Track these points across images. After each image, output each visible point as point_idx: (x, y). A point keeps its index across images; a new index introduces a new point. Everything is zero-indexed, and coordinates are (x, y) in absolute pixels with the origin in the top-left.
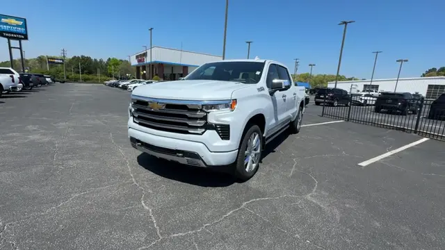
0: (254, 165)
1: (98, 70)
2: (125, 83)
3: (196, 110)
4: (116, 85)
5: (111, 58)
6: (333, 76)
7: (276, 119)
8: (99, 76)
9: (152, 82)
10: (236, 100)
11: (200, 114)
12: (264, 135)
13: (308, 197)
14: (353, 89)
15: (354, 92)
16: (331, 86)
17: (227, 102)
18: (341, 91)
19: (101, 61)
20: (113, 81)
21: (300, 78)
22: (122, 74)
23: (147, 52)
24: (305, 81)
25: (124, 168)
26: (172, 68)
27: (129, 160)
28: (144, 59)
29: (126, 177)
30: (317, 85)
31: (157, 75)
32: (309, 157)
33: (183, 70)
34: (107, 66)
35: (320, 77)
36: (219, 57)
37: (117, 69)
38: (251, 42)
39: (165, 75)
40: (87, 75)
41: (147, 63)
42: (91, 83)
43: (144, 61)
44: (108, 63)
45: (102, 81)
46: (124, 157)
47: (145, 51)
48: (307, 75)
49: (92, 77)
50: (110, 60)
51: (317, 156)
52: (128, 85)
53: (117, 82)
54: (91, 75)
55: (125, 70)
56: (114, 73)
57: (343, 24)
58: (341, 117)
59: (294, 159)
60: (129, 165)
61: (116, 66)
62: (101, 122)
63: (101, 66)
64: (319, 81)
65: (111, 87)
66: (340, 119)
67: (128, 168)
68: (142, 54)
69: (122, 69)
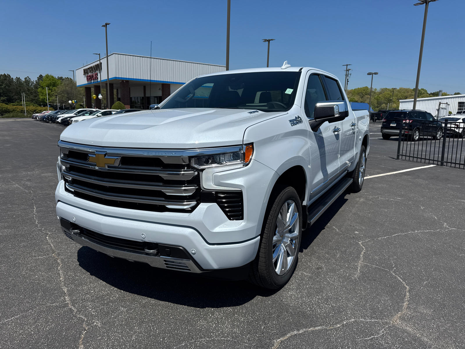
0: (290, 259)
1: (24, 95)
2: (66, 115)
3: (180, 167)
4: (52, 120)
5: (44, 75)
6: (407, 90)
7: (324, 171)
8: (24, 105)
9: (110, 113)
10: (252, 144)
11: (186, 173)
12: (305, 203)
13: (396, 320)
14: (441, 111)
15: (444, 114)
16: (406, 106)
17: (236, 149)
18: (425, 114)
19: (27, 81)
20: (48, 112)
21: (354, 96)
22: (62, 100)
23: (101, 63)
24: (361, 100)
25: (52, 275)
26: (145, 87)
27: (63, 258)
28: (96, 75)
29: (53, 294)
30: (382, 105)
31: (119, 101)
32: (386, 236)
33: (162, 90)
34: (38, 89)
35: (386, 92)
36: (220, 66)
37: (54, 93)
38: (272, 40)
39: (133, 100)
40: (5, 105)
41: (102, 80)
42: (12, 117)
43: (98, 78)
44: (40, 84)
45: (30, 114)
46: (54, 252)
47: (99, 61)
48: (364, 90)
49: (13, 107)
50: (41, 78)
51: (399, 234)
52: (72, 119)
53: (54, 114)
54: (12, 104)
55: (68, 94)
56: (49, 99)
57: (422, 4)
58: (429, 160)
59: (359, 243)
60: (61, 269)
61: (53, 88)
62: (21, 186)
63: (28, 89)
64: (385, 100)
65: (45, 122)
66: (428, 162)
67: (59, 274)
68: (93, 66)
69: (62, 92)
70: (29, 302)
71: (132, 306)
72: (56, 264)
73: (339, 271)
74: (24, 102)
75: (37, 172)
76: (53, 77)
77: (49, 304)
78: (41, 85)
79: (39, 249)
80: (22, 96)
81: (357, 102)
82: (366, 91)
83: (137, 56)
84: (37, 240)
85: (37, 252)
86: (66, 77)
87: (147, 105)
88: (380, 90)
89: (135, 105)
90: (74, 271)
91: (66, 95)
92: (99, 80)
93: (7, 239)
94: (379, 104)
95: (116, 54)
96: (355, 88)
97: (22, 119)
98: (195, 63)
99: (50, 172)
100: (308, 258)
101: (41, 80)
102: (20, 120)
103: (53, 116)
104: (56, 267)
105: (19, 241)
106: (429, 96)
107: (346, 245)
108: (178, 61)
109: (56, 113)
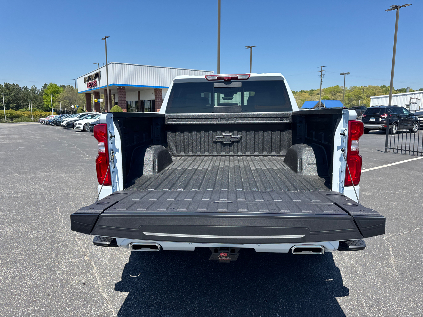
1: (31, 102)
2: (70, 119)
4: (57, 123)
5: (48, 84)
6: (375, 88)
8: (31, 111)
15: (415, 109)
16: (379, 102)
19: (34, 90)
20: (53, 117)
21: (326, 94)
22: (65, 106)
23: (100, 72)
24: (334, 98)
25: (89, 279)
26: (139, 92)
27: (95, 261)
28: (96, 83)
29: (95, 300)
30: (353, 102)
31: (116, 105)
32: (407, 231)
33: (155, 94)
34: (43, 96)
35: (356, 90)
36: (206, 72)
37: (57, 100)
38: (253, 46)
39: (129, 103)
40: (14, 111)
41: (101, 87)
42: (21, 122)
43: (97, 85)
44: (44, 92)
45: (37, 118)
46: (85, 255)
47: (98, 70)
48: (336, 89)
49: (21, 113)
50: (46, 86)
51: (419, 228)
52: (76, 122)
53: (59, 117)
54: (20, 110)
55: (69, 100)
56: (53, 105)
57: (394, 9)
58: (418, 152)
59: (383, 238)
60: (96, 273)
61: (56, 95)
62: (41, 186)
63: (34, 96)
64: (355, 97)
65: (50, 125)
66: (417, 154)
67: (95, 278)
68: (93, 74)
69: (64, 99)
70: (72, 311)
71: (177, 313)
72: (90, 267)
73: (374, 270)
74: (30, 108)
75: (53, 173)
76: (56, 85)
77: (93, 313)
78: (46, 93)
79: (71, 251)
80: (29, 102)
81: (329, 99)
82: (338, 89)
83: (132, 65)
84: (67, 242)
85: (70, 255)
86: (68, 85)
87: (141, 108)
88: (350, 88)
89: (131, 108)
90: (110, 275)
91: (68, 101)
92: (98, 86)
93: (38, 241)
94: (350, 101)
95: (114, 63)
96: (328, 87)
97: (30, 123)
98: (184, 69)
99: (66, 173)
100: (339, 257)
101: (46, 88)
102: (28, 124)
103: (58, 120)
104: (91, 270)
105: (50, 243)
106: (396, 93)
107: (371, 241)
108: (169, 68)
109: (61, 117)
